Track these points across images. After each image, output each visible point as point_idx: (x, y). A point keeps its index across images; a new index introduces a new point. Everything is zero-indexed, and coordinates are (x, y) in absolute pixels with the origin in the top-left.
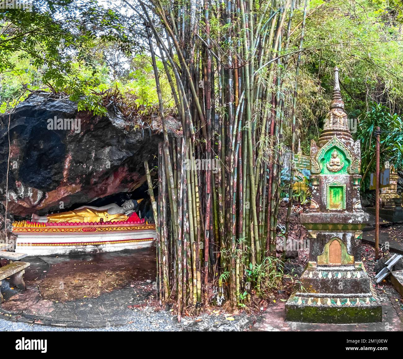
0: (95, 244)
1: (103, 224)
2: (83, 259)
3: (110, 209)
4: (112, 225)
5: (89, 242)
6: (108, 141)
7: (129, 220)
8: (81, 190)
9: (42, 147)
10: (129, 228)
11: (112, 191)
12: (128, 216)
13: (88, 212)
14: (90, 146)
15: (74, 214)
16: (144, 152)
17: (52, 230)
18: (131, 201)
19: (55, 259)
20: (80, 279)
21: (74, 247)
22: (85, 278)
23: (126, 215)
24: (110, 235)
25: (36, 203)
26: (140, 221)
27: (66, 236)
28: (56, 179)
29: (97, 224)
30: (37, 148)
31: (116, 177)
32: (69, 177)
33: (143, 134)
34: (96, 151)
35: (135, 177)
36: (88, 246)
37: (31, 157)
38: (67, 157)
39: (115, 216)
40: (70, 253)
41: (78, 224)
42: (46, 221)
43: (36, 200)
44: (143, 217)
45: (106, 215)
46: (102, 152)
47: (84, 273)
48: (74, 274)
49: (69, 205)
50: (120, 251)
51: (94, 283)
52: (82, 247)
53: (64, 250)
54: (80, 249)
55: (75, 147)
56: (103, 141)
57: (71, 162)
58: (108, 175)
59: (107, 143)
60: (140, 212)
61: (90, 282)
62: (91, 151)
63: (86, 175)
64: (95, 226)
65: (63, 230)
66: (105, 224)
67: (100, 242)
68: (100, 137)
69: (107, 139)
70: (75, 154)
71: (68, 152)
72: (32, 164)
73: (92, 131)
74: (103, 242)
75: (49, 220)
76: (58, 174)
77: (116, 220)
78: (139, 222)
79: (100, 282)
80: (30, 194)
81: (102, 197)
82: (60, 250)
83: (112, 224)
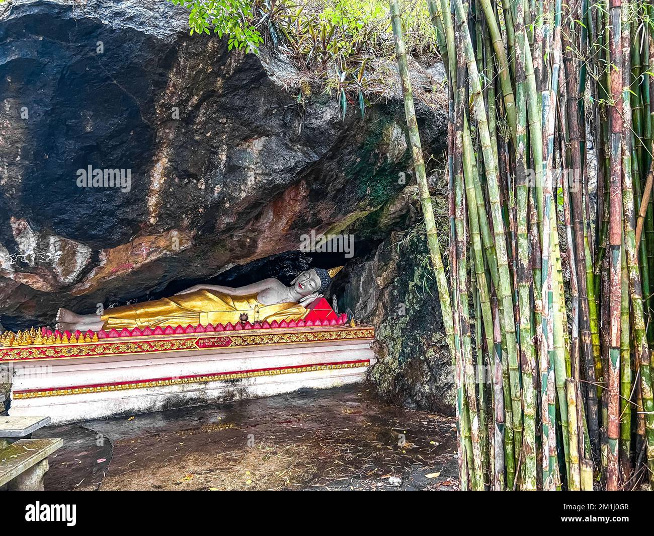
0: (228, 377)
1: (247, 327)
2: (200, 419)
3: (263, 291)
4: (270, 330)
5: (213, 375)
6: (258, 123)
7: (311, 318)
8: (194, 246)
9: (88, 129)
10: (311, 337)
11: (270, 247)
12: (306, 307)
13: (210, 299)
14: (216, 134)
15: (173, 305)
16: (347, 151)
17: (117, 348)
18: (313, 272)
19: (126, 425)
20: (198, 469)
21: (176, 389)
22: (209, 466)
23: (304, 304)
24: (264, 354)
25: (71, 278)
26: (337, 321)
27: (154, 362)
28: (130, 217)
29: (234, 328)
30: (74, 132)
31: (278, 214)
32: (162, 211)
33: (345, 105)
34: (230, 148)
35: (323, 213)
36: (211, 385)
37: (57, 154)
38: (158, 160)
39: (276, 309)
40: (165, 406)
41: (185, 330)
42: (97, 328)
43: (72, 271)
44: (342, 310)
45: (253, 306)
46: (245, 150)
47: (207, 452)
48: (180, 460)
49: (159, 284)
50: (291, 393)
51: (234, 477)
52: (196, 386)
53: (149, 398)
54: (191, 391)
55: (177, 136)
56: (247, 124)
57: (167, 173)
58: (259, 209)
59: (257, 127)
60: (334, 297)
61: (223, 476)
62: (217, 147)
63: (205, 207)
64: (228, 333)
65: (146, 347)
66: (253, 327)
67: (241, 372)
68: (240, 112)
69: (257, 118)
70: (177, 154)
71: (158, 146)
72: (60, 172)
73: (220, 96)
74: (247, 372)
75: (106, 323)
76: (134, 203)
77: (279, 319)
78: (334, 322)
79: (248, 473)
80: (54, 254)
81: (242, 262)
82: (138, 400)
83: (271, 326)
